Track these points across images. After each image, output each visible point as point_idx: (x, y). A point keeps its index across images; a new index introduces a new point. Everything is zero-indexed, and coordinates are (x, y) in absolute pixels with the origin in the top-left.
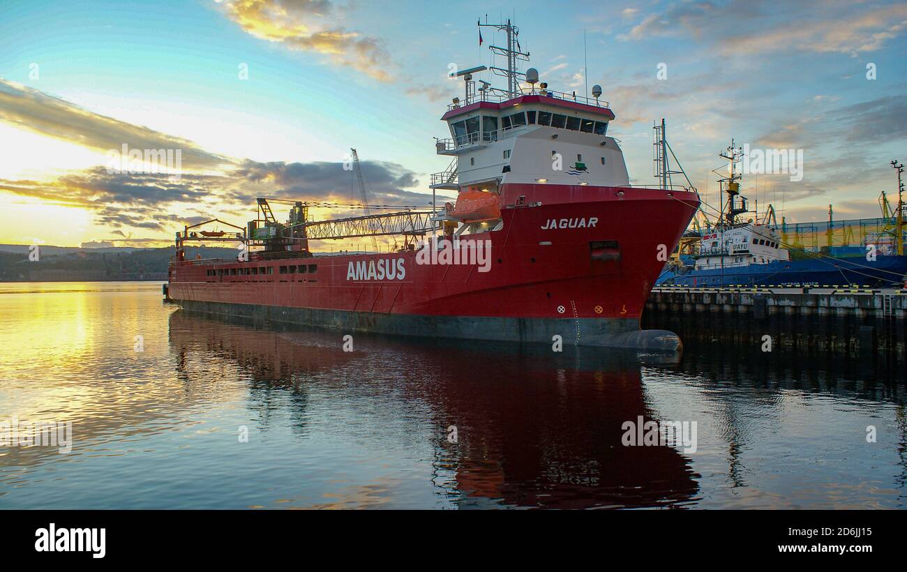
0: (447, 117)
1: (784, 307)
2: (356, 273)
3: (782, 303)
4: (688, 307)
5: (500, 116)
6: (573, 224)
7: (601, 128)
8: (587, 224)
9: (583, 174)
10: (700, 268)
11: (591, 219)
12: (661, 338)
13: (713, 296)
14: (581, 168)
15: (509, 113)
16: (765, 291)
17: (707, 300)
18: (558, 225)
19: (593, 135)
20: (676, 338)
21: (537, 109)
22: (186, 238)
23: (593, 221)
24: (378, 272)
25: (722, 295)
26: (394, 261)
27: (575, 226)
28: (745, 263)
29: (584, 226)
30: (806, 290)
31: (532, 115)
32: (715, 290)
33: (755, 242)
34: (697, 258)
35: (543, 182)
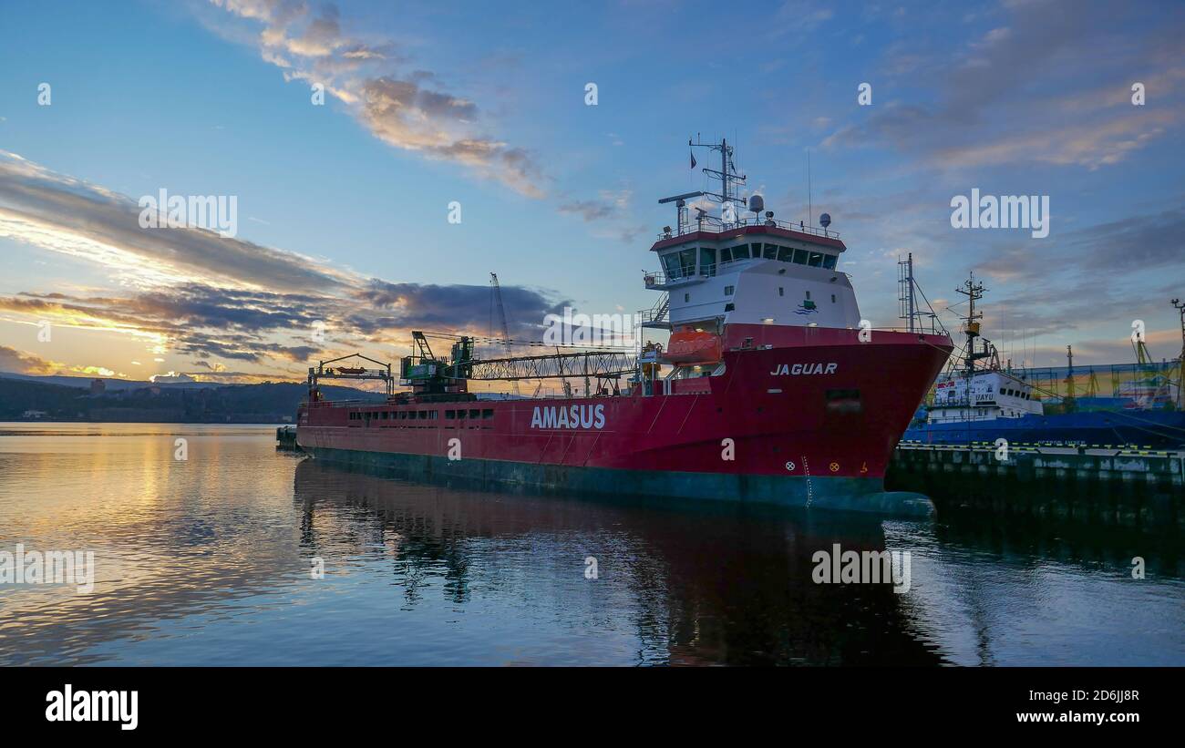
0: (657, 248)
1: (1055, 469)
2: (543, 420)
3: (1052, 464)
4: (934, 467)
5: (718, 249)
6: (808, 370)
7: (831, 261)
8: (824, 370)
9: (812, 314)
10: (934, 421)
11: (830, 364)
12: (911, 502)
13: (965, 455)
14: (810, 306)
15: (730, 245)
16: (1031, 450)
17: (958, 460)
18: (790, 371)
19: (820, 270)
20: (929, 503)
21: (763, 240)
22: (320, 375)
23: (832, 367)
24: (571, 419)
25: (977, 453)
26: (591, 407)
27: (810, 373)
28: (991, 416)
29: (821, 373)
30: (1081, 450)
31: (756, 247)
32: (967, 448)
33: (1003, 391)
34: (930, 409)
35: (769, 321)
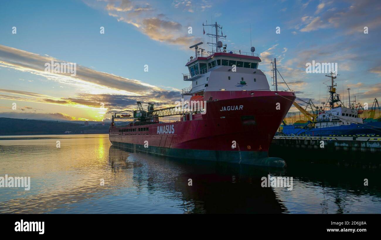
0: (188, 65)
2: (160, 131)
3: (342, 145)
4: (298, 146)
5: (207, 63)
6: (233, 108)
7: (255, 66)
8: (239, 108)
9: (244, 86)
10: (317, 127)
11: (240, 106)
12: (276, 162)
13: (309, 141)
14: (243, 83)
15: (210, 61)
16: (333, 138)
17: (306, 143)
18: (227, 109)
19: (250, 69)
20: (283, 162)
21: (221, 58)
22: (116, 118)
24: (166, 131)
25: (313, 140)
26: (171, 126)
27: (234, 109)
28: (338, 125)
29: (238, 109)
30: (354, 138)
31: (219, 61)
32: (310, 138)
33: (343, 115)
34: (315, 123)
35: (223, 90)
